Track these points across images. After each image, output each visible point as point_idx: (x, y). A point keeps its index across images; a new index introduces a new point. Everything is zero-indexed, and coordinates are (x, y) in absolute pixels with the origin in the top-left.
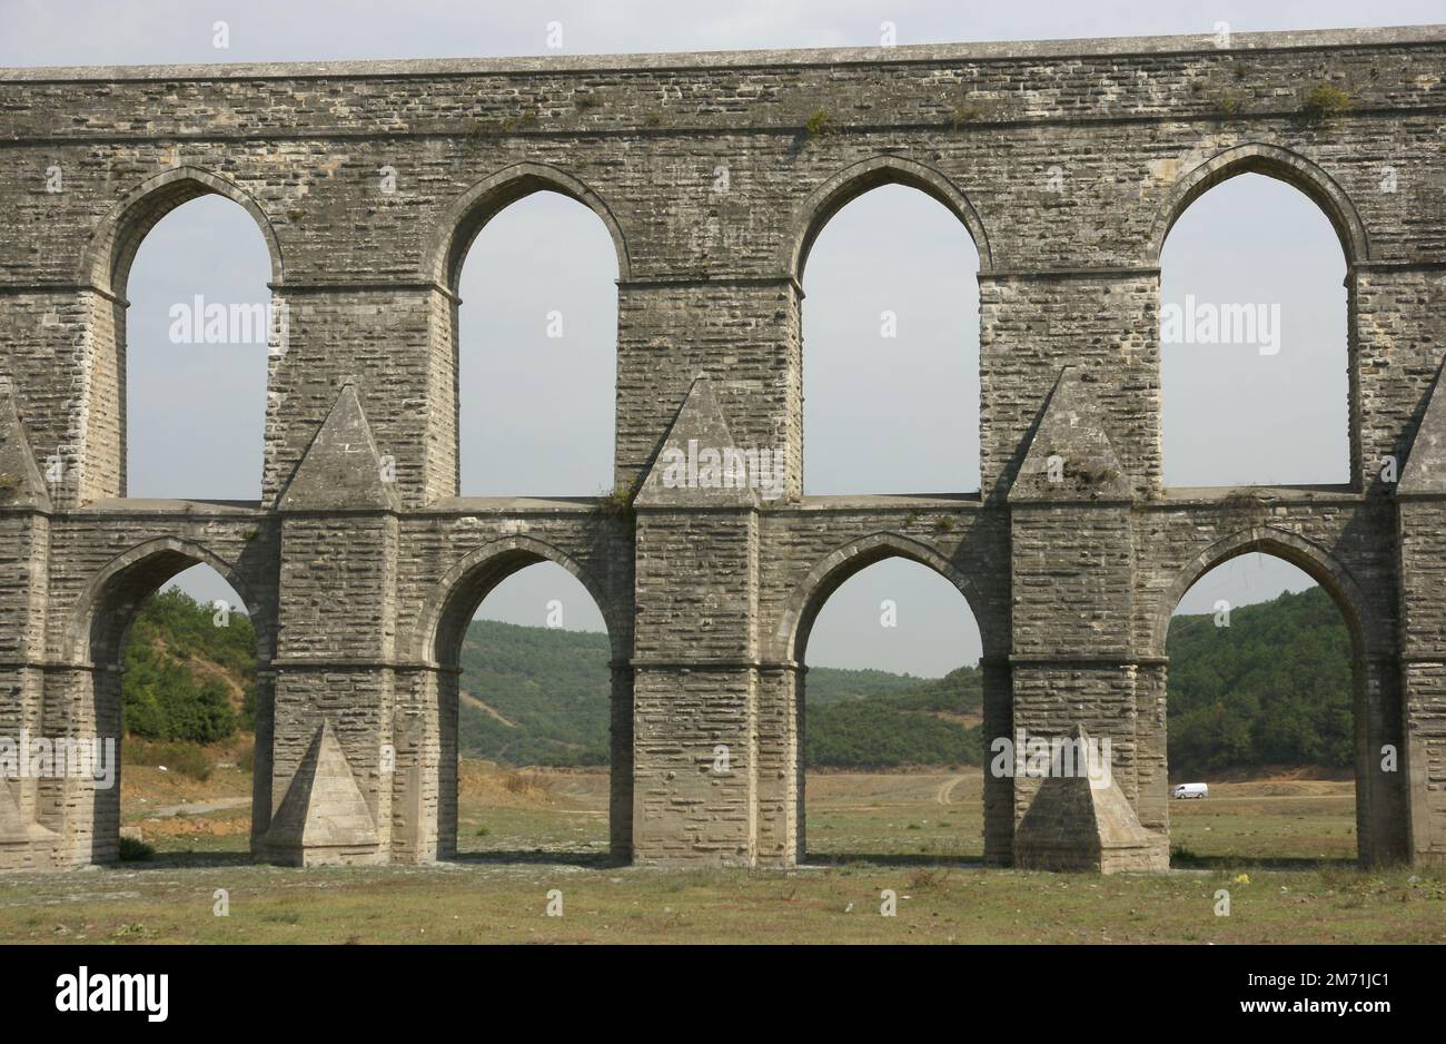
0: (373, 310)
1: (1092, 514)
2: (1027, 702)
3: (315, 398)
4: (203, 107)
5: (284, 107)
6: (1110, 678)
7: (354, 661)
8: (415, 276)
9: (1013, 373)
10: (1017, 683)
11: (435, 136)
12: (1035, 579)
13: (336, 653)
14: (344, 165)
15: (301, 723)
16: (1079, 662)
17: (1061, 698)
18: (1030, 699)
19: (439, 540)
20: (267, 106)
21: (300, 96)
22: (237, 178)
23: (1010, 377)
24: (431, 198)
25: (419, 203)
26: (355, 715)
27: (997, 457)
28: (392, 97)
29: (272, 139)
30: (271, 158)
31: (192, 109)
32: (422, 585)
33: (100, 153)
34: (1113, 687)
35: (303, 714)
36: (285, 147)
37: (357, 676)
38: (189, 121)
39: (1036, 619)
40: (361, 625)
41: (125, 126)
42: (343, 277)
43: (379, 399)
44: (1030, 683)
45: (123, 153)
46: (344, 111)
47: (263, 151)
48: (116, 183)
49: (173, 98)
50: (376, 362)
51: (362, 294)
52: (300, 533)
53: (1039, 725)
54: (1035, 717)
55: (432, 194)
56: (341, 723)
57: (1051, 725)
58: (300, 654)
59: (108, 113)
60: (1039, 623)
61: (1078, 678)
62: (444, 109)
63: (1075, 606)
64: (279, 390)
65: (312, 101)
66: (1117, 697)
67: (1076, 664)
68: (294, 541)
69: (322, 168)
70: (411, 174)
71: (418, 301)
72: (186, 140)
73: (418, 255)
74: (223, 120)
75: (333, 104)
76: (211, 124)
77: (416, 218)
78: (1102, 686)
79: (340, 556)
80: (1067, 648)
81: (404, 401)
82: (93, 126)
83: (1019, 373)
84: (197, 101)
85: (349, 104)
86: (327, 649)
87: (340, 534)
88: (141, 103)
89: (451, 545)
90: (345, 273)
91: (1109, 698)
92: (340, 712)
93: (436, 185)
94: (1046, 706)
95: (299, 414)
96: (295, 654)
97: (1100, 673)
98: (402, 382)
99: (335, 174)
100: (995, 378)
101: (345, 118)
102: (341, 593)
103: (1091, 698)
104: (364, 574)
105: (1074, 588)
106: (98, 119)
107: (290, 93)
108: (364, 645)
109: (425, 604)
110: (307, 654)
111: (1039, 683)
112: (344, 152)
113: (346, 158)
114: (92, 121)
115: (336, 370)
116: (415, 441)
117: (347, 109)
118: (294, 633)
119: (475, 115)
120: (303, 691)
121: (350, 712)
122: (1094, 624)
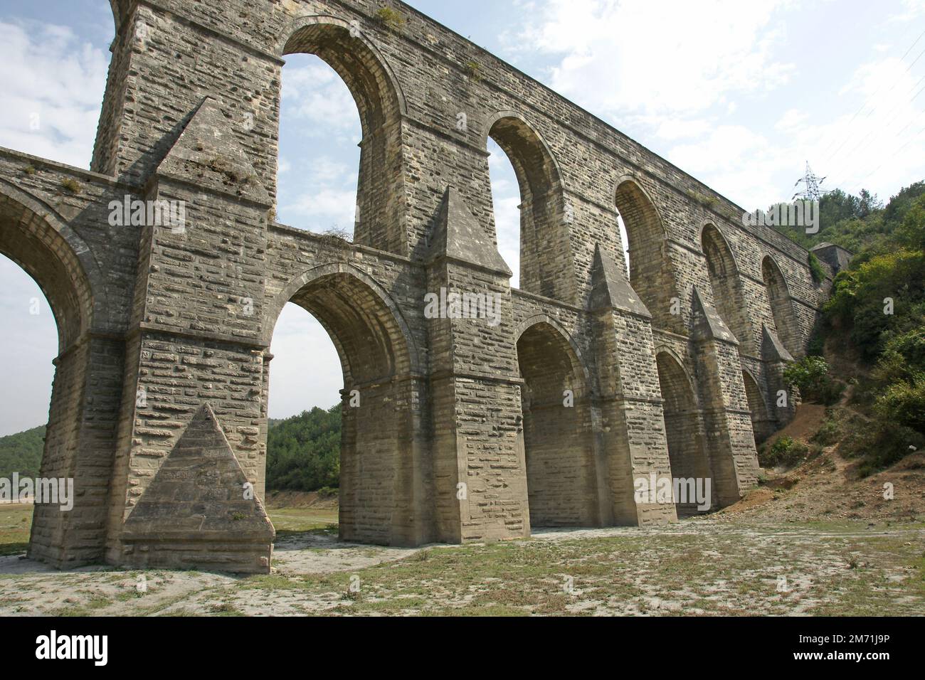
1: (234, 208)
2: (153, 375)
6: (241, 360)
9: (159, 84)
10: (146, 353)
12: (177, 252)
16: (213, 340)
17: (191, 373)
18: (158, 372)
23: (156, 86)
27: (136, 145)
34: (243, 369)
39: (173, 290)
44: (159, 355)
53: (164, 401)
54: (161, 391)
57: (176, 402)
60: (175, 295)
61: (210, 356)
63: (213, 286)
66: (246, 380)
67: (211, 342)
78: (232, 368)
80: (201, 325)
83: (166, 86)
91: (239, 380)
94: (174, 381)
97: (232, 354)
100: (142, 82)
103: (222, 378)
105: (213, 269)
111: (170, 356)
122: (229, 306)
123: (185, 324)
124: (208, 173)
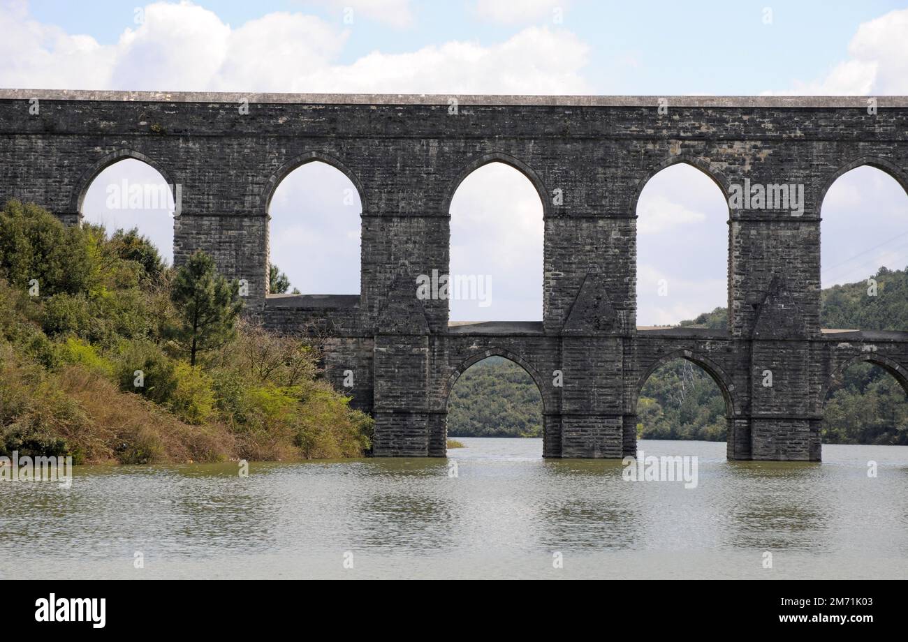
0: (789, 233)
3: (759, 279)
4: (692, 122)
5: (737, 123)
7: (794, 417)
8: (811, 215)
11: (819, 140)
13: (785, 412)
14: (770, 155)
15: (767, 447)
19: (829, 355)
20: (727, 122)
21: (745, 118)
22: (712, 160)
24: (818, 174)
25: (811, 176)
26: (795, 443)
28: (796, 119)
29: (730, 140)
30: (730, 151)
31: (687, 124)
32: (820, 377)
33: (638, 145)
35: (769, 443)
36: (737, 145)
37: (796, 423)
38: (685, 130)
40: (797, 398)
41: (650, 132)
42: (772, 215)
43: (794, 280)
45: (650, 146)
46: (770, 126)
47: (725, 146)
48: (647, 162)
49: (676, 117)
50: (791, 261)
51: (782, 224)
52: (763, 351)
55: (818, 172)
56: (788, 447)
58: (766, 412)
59: (642, 124)
62: (824, 126)
64: (740, 274)
65: (752, 120)
68: (760, 354)
69: (758, 156)
70: (807, 161)
71: (813, 229)
72: (683, 139)
73: (812, 205)
74: (703, 129)
75: (764, 122)
76: (697, 132)
77: (810, 184)
79: (785, 363)
81: (807, 282)
82: (634, 131)
84: (690, 119)
85: (771, 122)
86: (780, 410)
87: (784, 352)
88: (659, 120)
89: (836, 357)
90: (774, 213)
92: (788, 442)
93: (820, 167)
95: (751, 287)
96: (763, 413)
98: (806, 271)
99: (765, 159)
101: (770, 130)
102: (786, 382)
104: (798, 373)
106: (636, 127)
107: (740, 116)
108: (799, 409)
109: (822, 387)
110: (769, 413)
112: (769, 148)
113: (770, 151)
114: (633, 128)
115: (770, 265)
116: (814, 302)
117: (771, 125)
118: (762, 402)
119: (841, 130)
120: (768, 431)
121: (794, 441)
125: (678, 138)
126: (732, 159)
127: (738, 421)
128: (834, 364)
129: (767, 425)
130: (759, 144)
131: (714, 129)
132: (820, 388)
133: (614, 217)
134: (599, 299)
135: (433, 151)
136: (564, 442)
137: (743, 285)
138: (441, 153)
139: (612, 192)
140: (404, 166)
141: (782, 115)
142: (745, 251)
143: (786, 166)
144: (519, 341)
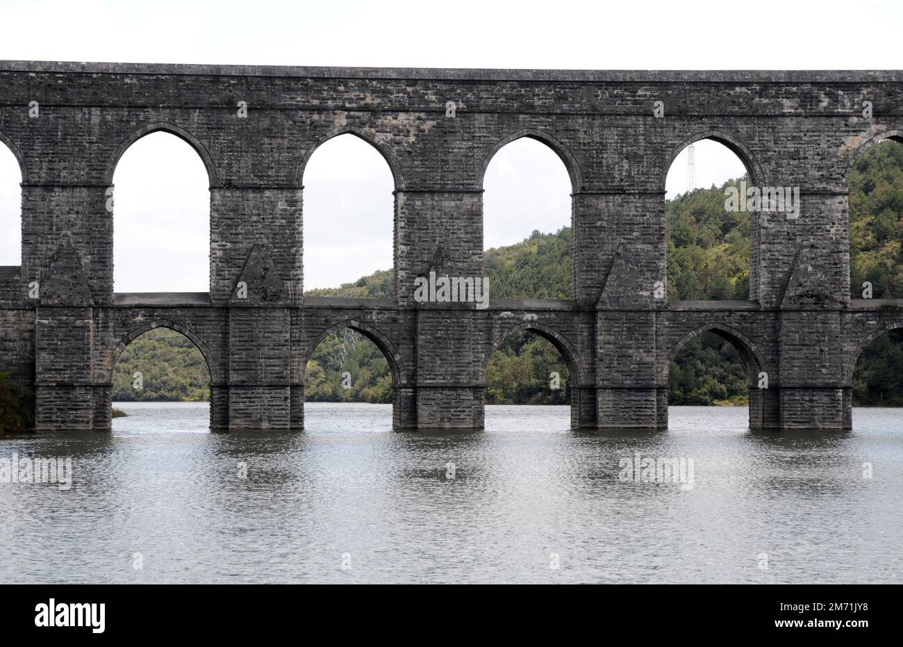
123: (801, 382)
124: (805, 300)
125: (343, 109)
126: (397, 131)
127: (404, 390)
128: (496, 333)
129: (431, 394)
130: (423, 115)
131: (379, 101)
132: (483, 356)
133: (280, 188)
134: (266, 269)
135: (95, 120)
136: (231, 414)
137: (409, 255)
138: (104, 122)
139: (278, 162)
140: (65, 134)
141: (445, 87)
142: (410, 222)
143: (449, 138)
144: (185, 312)
